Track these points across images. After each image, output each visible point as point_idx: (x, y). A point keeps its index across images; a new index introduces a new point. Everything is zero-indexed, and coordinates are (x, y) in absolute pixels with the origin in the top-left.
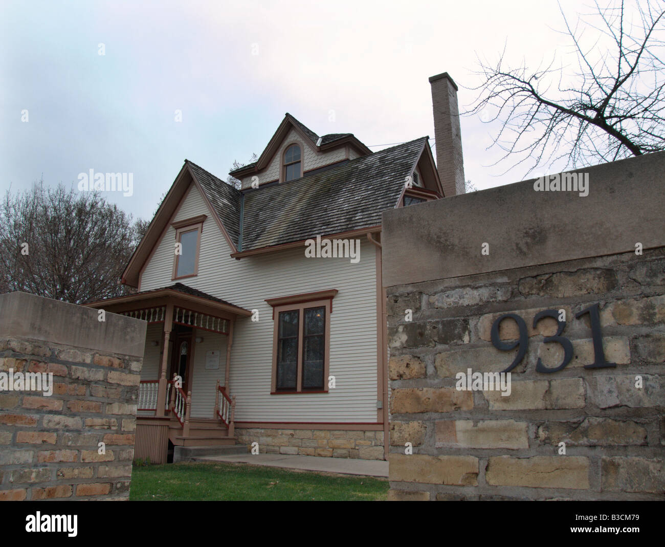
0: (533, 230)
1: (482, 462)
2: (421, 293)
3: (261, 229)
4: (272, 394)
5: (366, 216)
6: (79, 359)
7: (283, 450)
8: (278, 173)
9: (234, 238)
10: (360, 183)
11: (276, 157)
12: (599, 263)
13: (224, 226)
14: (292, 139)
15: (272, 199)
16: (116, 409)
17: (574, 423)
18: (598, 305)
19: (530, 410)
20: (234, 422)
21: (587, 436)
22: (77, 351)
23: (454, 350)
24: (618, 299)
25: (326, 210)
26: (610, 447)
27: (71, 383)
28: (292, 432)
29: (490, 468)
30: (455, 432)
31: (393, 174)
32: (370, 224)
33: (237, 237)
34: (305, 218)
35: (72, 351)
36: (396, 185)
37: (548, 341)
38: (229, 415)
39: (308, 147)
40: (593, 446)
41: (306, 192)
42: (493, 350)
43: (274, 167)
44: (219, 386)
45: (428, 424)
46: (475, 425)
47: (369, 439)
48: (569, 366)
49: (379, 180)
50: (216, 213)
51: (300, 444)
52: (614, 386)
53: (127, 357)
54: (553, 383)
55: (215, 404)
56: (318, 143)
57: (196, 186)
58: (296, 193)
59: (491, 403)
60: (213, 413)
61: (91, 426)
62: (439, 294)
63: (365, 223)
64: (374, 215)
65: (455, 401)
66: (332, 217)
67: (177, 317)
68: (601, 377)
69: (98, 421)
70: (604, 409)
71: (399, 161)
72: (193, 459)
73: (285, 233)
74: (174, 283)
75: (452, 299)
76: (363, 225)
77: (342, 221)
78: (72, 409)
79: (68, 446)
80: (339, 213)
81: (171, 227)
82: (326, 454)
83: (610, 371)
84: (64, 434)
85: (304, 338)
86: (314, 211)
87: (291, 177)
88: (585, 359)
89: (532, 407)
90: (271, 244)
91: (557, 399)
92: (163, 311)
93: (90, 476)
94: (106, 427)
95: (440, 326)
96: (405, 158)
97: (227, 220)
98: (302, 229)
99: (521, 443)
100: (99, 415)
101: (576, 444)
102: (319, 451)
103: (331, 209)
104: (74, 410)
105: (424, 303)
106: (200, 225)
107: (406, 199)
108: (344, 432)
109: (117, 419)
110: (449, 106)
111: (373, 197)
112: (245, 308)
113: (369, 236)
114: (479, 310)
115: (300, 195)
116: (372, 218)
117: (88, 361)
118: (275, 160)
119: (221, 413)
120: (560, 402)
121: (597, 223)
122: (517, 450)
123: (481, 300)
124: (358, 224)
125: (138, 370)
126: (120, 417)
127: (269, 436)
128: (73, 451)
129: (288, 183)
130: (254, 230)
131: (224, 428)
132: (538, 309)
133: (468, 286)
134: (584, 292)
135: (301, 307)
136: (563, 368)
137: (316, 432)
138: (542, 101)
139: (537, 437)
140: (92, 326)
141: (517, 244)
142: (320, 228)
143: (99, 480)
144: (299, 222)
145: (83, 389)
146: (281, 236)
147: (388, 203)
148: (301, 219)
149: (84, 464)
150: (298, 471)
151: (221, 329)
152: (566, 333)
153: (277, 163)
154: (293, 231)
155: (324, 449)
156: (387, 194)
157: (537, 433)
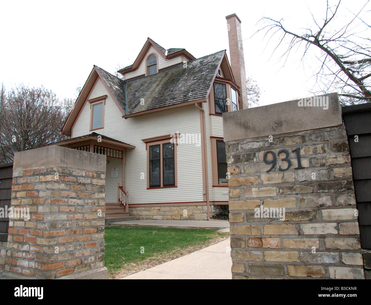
0: (278, 122)
1: (261, 201)
2: (238, 144)
3: (138, 102)
4: (147, 189)
5: (194, 94)
6: (80, 174)
7: (155, 217)
8: (144, 71)
9: (123, 107)
10: (190, 76)
11: (143, 62)
12: (300, 134)
13: (118, 101)
14: (151, 52)
15: (142, 85)
16: (96, 196)
17: (291, 187)
18: (299, 148)
19: (277, 183)
20: (129, 204)
21: (295, 191)
22: (79, 171)
23: (251, 164)
24: (306, 146)
25: (172, 91)
26: (302, 194)
27: (78, 185)
28: (159, 208)
29: (264, 203)
30: (252, 192)
31: (207, 71)
32: (197, 98)
33: (125, 107)
34: (161, 95)
35: (77, 170)
36: (210, 77)
37: (283, 160)
38: (125, 201)
39: (160, 56)
40: (297, 194)
41: (160, 81)
42: (264, 164)
43: (142, 68)
44: (119, 186)
45: (242, 189)
46: (259, 189)
47: (199, 210)
48: (290, 168)
49: (200, 74)
50: (113, 94)
51: (164, 214)
52: (304, 174)
53: (99, 172)
54: (284, 174)
55: (117, 195)
56: (166, 54)
57: (100, 79)
58: (155, 81)
59: (264, 181)
60: (117, 200)
61: (87, 203)
62: (245, 144)
63: (194, 98)
64: (199, 93)
65: (251, 182)
66: (176, 95)
67: (96, 151)
68: (300, 172)
69: (90, 201)
70: (301, 182)
71: (210, 64)
72: (109, 224)
73: (151, 104)
74: (91, 133)
75: (250, 146)
76: (193, 99)
77: (181, 97)
78: (79, 196)
79: (79, 212)
80: (180, 92)
81: (88, 102)
82: (177, 218)
83: (303, 170)
84: (77, 207)
85: (163, 159)
86: (166, 92)
87: (152, 73)
88: (295, 166)
89: (278, 182)
90: (143, 110)
91: (286, 179)
92: (88, 148)
93: (89, 225)
94: (93, 204)
95: (246, 156)
96: (213, 62)
97: (119, 98)
98: (160, 101)
99: (274, 194)
100: (90, 198)
101: (292, 193)
102: (173, 217)
103: (175, 90)
104: (80, 197)
105: (239, 148)
106: (104, 100)
107: (215, 84)
108: (186, 207)
109: (97, 200)
110: (237, 32)
111: (197, 83)
112: (131, 145)
113: (196, 104)
114: (259, 150)
115: (157, 83)
116: (197, 95)
117: (84, 175)
118: (142, 63)
119: (121, 200)
120: (287, 180)
121: (299, 120)
122: (273, 197)
123: (260, 146)
124: (190, 98)
125: (104, 178)
126: (98, 199)
127: (147, 211)
128: (81, 214)
129: (150, 76)
130: (133, 102)
131: (124, 208)
132: (279, 149)
133: (255, 141)
134: (295, 143)
135: (161, 143)
136: (288, 169)
137: (171, 208)
138: (286, 32)
139: (279, 192)
140: (84, 159)
141: (272, 127)
142: (170, 101)
143: (93, 227)
144: (158, 98)
145: (83, 188)
146: (149, 106)
147: (205, 87)
148: (159, 96)
149: (86, 220)
150: (165, 227)
151: (119, 156)
152: (289, 157)
153: (143, 65)
154: (155, 103)
155: (176, 216)
156: (205, 82)
157: (279, 191)
